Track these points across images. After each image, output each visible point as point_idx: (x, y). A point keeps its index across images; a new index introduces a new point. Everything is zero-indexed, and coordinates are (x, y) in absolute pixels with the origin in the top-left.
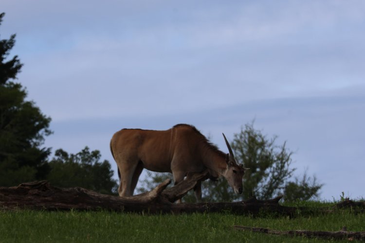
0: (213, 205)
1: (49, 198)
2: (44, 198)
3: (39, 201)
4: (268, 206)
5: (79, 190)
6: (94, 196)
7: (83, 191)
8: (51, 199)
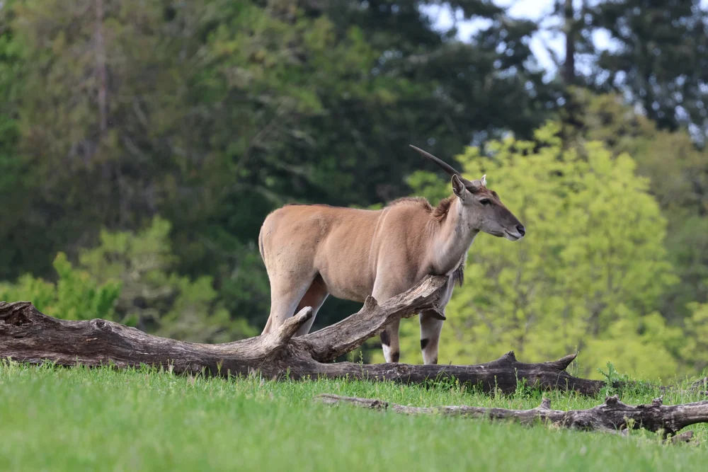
0: (410, 369)
1: (29, 342)
2: (15, 341)
3: (5, 347)
4: (539, 376)
5: (100, 324)
6: (135, 340)
7: (108, 327)
8: (33, 343)
